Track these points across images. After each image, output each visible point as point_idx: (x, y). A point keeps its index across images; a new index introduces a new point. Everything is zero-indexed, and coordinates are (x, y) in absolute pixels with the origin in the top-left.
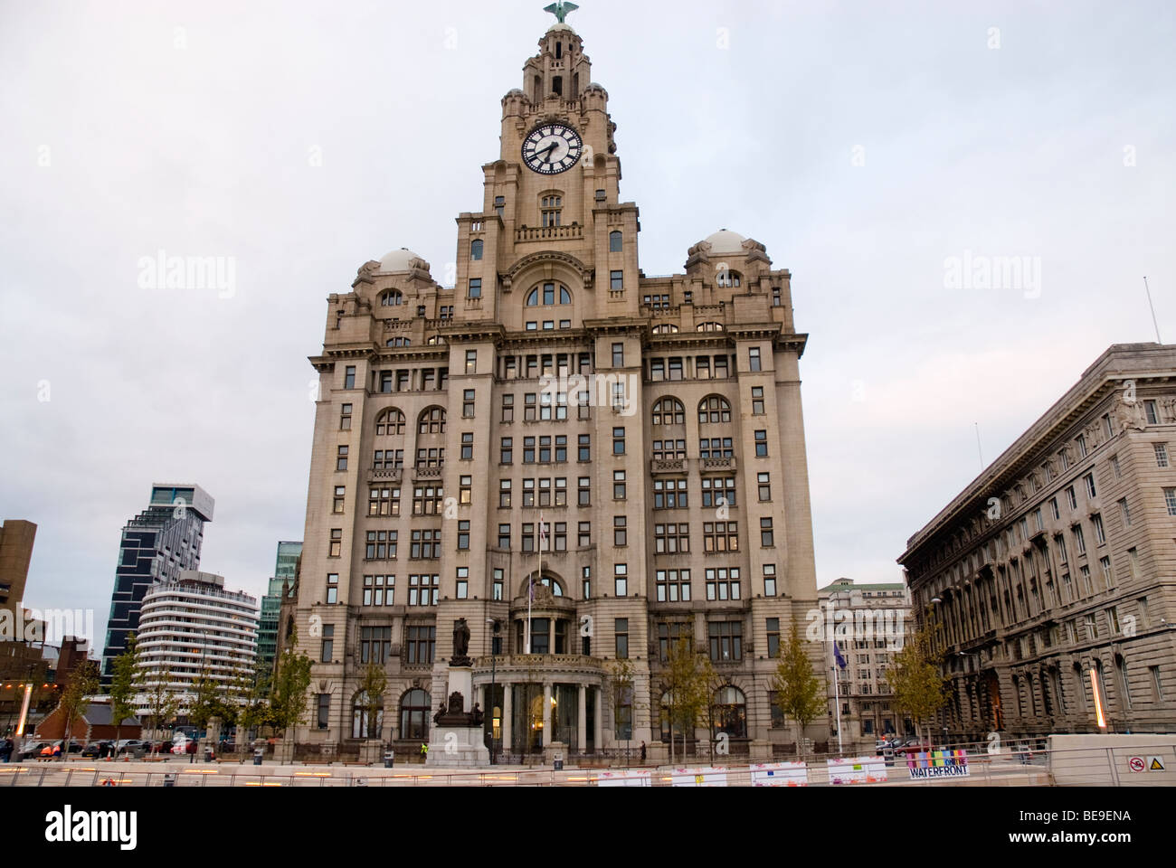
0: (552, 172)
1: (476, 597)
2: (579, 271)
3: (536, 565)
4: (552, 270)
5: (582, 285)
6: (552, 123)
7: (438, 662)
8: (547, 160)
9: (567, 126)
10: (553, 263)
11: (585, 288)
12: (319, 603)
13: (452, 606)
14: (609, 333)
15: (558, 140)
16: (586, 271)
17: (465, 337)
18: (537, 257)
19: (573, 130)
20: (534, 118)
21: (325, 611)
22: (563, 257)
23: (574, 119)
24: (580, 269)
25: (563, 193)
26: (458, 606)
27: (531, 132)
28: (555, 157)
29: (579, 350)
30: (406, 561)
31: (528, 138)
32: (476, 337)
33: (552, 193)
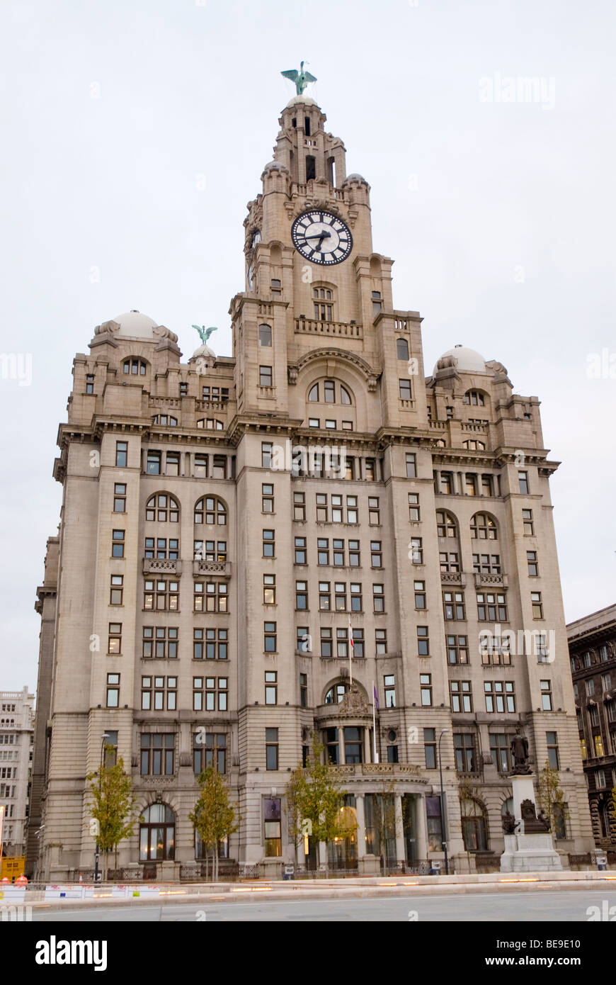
0: (323, 263)
1: (287, 704)
2: (366, 374)
3: (334, 672)
4: (335, 367)
5: (366, 388)
6: (322, 210)
7: (251, 772)
8: (318, 249)
9: (336, 216)
10: (338, 361)
11: (370, 392)
12: (99, 707)
13: (263, 712)
14: (403, 443)
15: (328, 229)
16: (373, 375)
17: (263, 428)
18: (324, 352)
19: (342, 221)
20: (302, 200)
21: (106, 715)
22: (350, 357)
23: (343, 211)
24: (367, 372)
25: (336, 287)
26: (269, 712)
27: (300, 216)
28: (327, 246)
29: (367, 454)
30: (189, 662)
31: (297, 221)
32: (274, 429)
33: (323, 285)
